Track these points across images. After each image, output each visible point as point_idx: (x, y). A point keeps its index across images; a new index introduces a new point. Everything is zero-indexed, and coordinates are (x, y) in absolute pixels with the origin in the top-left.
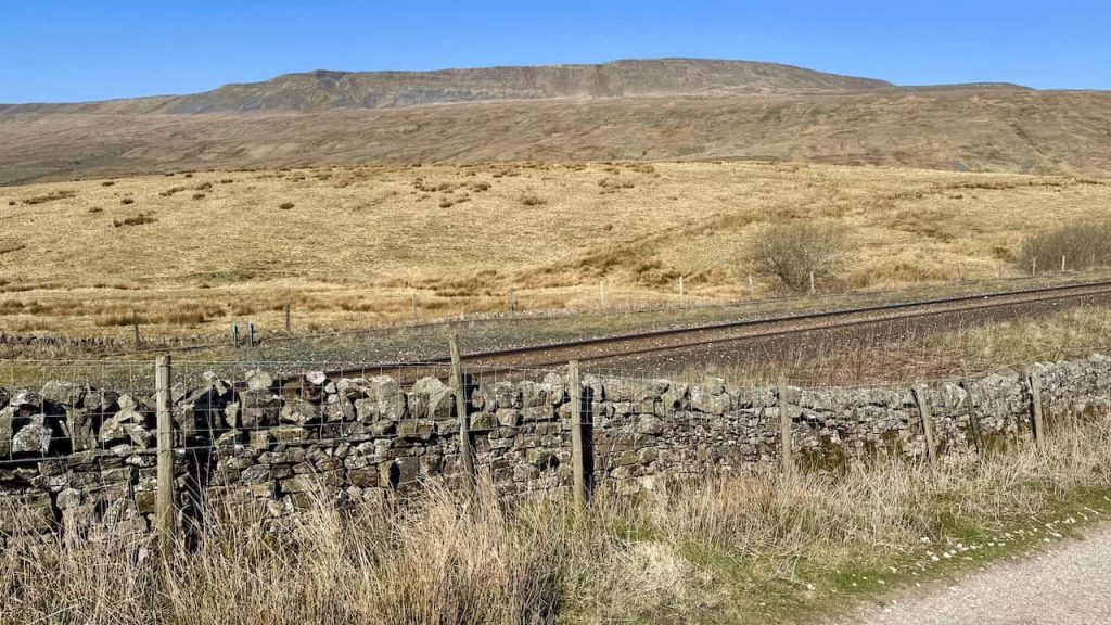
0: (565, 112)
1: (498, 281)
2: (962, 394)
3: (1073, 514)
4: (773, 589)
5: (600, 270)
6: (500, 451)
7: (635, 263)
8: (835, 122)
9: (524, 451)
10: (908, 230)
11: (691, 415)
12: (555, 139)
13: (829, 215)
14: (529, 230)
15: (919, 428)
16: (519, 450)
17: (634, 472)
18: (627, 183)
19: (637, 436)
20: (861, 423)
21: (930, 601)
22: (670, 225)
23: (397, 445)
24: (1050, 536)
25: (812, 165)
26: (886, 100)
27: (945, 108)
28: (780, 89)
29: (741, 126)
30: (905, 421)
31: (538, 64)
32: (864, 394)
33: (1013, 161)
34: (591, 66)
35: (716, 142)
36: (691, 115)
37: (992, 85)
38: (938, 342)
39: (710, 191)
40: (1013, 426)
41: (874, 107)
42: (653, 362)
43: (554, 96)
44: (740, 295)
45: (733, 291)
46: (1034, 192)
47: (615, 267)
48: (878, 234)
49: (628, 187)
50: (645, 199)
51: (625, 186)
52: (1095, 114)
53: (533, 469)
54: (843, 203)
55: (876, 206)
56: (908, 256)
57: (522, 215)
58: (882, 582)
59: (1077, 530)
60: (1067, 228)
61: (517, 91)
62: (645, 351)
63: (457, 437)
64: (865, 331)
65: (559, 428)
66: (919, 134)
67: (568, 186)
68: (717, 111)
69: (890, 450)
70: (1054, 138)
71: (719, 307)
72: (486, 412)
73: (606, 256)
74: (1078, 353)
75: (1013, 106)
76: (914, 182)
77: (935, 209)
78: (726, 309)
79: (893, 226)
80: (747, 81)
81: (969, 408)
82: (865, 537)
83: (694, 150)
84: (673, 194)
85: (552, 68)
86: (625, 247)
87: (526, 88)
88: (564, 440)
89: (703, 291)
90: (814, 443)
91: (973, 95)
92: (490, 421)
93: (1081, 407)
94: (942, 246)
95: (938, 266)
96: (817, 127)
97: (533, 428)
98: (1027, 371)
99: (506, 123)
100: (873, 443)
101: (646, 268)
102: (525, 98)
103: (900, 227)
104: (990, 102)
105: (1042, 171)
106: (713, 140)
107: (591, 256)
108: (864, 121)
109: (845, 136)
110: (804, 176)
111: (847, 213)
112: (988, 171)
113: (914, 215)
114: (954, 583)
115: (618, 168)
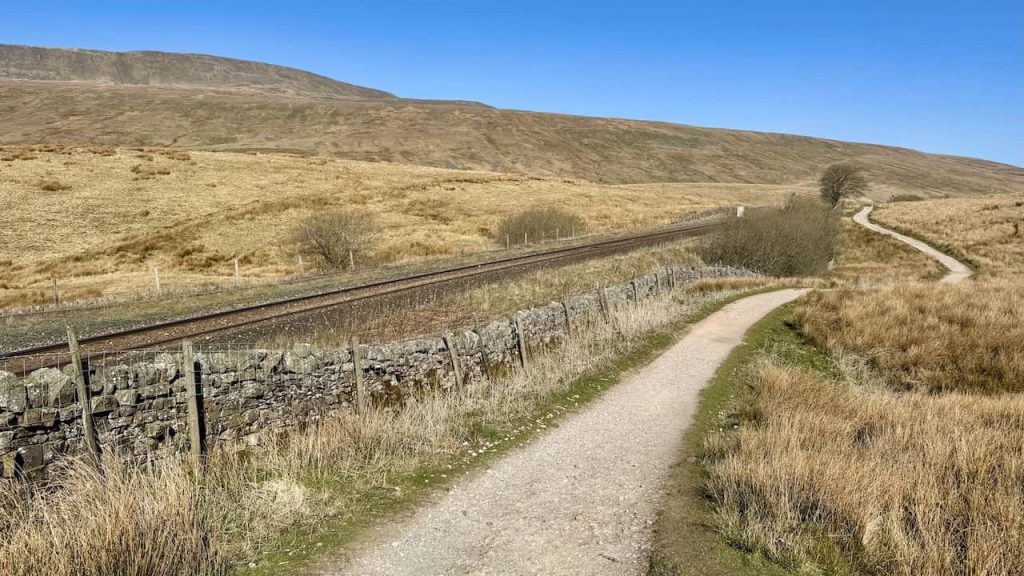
0: (83, 96)
1: (16, 272)
2: (476, 338)
3: (551, 411)
4: (374, 495)
5: (138, 256)
6: (120, 430)
7: (176, 248)
8: (352, 124)
9: (142, 426)
10: (417, 215)
11: (287, 377)
12: (74, 122)
13: (355, 202)
14: (51, 217)
15: (450, 366)
16: (138, 426)
17: (241, 433)
18: (162, 170)
19: (242, 400)
20: (411, 367)
21: (476, 482)
22: (210, 210)
23: (19, 435)
24: (540, 428)
25: (338, 160)
26: (391, 108)
27: (436, 118)
28: (302, 92)
29: (271, 121)
30: (440, 362)
31: (49, 47)
32: (412, 345)
33: (486, 161)
34: (111, 53)
35: (247, 134)
36: (221, 107)
37: (468, 103)
38: (452, 301)
39: (248, 179)
40: (508, 358)
41: (383, 113)
42: (222, 339)
43: (70, 79)
44: (284, 274)
45: (277, 271)
46: (503, 186)
47: (155, 252)
48: (396, 218)
49: (164, 174)
50: (183, 185)
51: (160, 173)
52: (536, 129)
53: (152, 441)
54: (366, 193)
55: (393, 196)
56: (420, 236)
57: (41, 201)
58: (444, 476)
59: (555, 421)
60: (526, 213)
61: (23, 71)
62: (214, 331)
63: (79, 421)
64: (400, 297)
65: (174, 401)
66: (418, 138)
67: (95, 171)
68: (246, 106)
69: (432, 385)
70: (512, 145)
71: (274, 286)
72: (105, 395)
73: (145, 242)
74: (541, 303)
75: (483, 120)
76: (419, 176)
77: (436, 198)
78: (282, 287)
79: (406, 212)
80: (272, 81)
81: (481, 347)
82: (427, 449)
83: (226, 141)
84: (211, 181)
85: (67, 52)
86: (164, 232)
87: (35, 68)
88: (179, 412)
89: (248, 272)
90: (380, 387)
91: (454, 110)
92: (110, 402)
93: (547, 340)
94: (444, 227)
95: (441, 243)
96: (338, 128)
97: (151, 404)
98: (514, 317)
99: (11, 103)
100: (420, 381)
101: (188, 253)
102: (34, 78)
103: (411, 213)
104: (468, 116)
105: (506, 170)
106: (243, 132)
107: (127, 242)
108: (376, 124)
109: (362, 136)
110: (332, 169)
111: (370, 201)
112: (470, 169)
113: (422, 203)
114: (488, 468)
115: (152, 154)
